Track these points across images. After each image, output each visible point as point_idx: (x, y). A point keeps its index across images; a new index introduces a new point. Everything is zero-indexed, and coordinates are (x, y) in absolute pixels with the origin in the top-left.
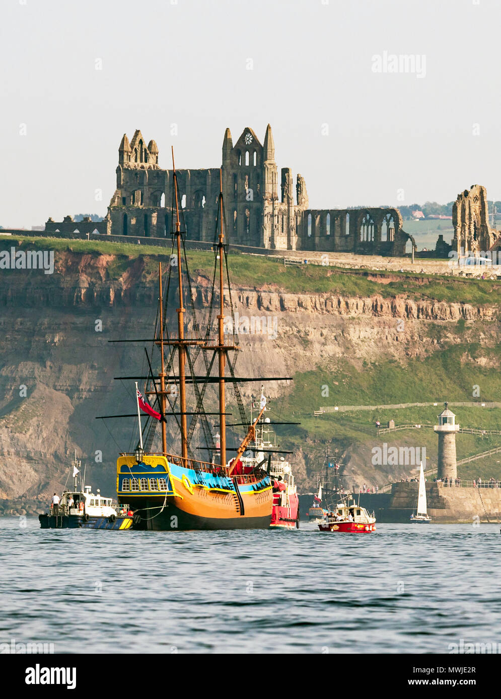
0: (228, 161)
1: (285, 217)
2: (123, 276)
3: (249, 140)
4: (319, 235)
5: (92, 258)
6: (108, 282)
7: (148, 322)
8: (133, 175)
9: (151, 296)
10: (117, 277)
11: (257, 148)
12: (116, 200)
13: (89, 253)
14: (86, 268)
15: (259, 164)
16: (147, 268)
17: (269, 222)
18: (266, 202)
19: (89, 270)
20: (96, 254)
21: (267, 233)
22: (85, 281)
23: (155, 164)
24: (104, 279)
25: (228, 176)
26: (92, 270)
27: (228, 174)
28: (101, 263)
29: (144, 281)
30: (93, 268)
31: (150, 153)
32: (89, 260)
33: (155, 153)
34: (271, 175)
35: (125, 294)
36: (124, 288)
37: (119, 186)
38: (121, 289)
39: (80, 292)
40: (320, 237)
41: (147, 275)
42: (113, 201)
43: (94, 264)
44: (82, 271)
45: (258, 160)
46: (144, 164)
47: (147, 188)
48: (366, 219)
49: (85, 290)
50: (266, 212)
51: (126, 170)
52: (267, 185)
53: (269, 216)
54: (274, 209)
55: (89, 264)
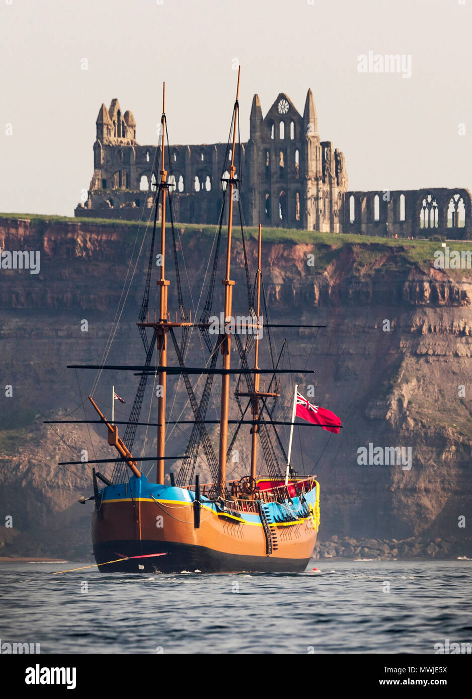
0: (258, 134)
1: (327, 200)
2: (328, 269)
3: (283, 108)
4: (366, 221)
5: (284, 249)
6: (310, 277)
7: (368, 325)
8: (116, 153)
9: (369, 292)
10: (320, 271)
11: (295, 118)
12: (97, 183)
13: (280, 242)
14: (278, 261)
15: (298, 137)
16: (358, 259)
17: (313, 207)
18: (309, 182)
19: (283, 263)
20: (290, 244)
21: (311, 220)
22: (278, 276)
23: (132, 139)
24: (303, 274)
25: (258, 152)
26: (287, 262)
27: (258, 149)
28: (297, 254)
29: (358, 275)
30: (287, 260)
31: (128, 125)
32: (281, 251)
33: (133, 126)
34: (315, 150)
35: (333, 292)
36: (332, 283)
37: (97, 165)
38: (328, 285)
39: (274, 289)
40: (367, 224)
41: (360, 268)
42: (93, 184)
43: (288, 256)
44: (273, 264)
45: (297, 132)
46: (121, 139)
47: (135, 167)
48: (427, 201)
49: (279, 287)
50: (309, 195)
51: (108, 147)
52: (310, 162)
53: (313, 199)
54: (318, 191)
55: (282, 255)
